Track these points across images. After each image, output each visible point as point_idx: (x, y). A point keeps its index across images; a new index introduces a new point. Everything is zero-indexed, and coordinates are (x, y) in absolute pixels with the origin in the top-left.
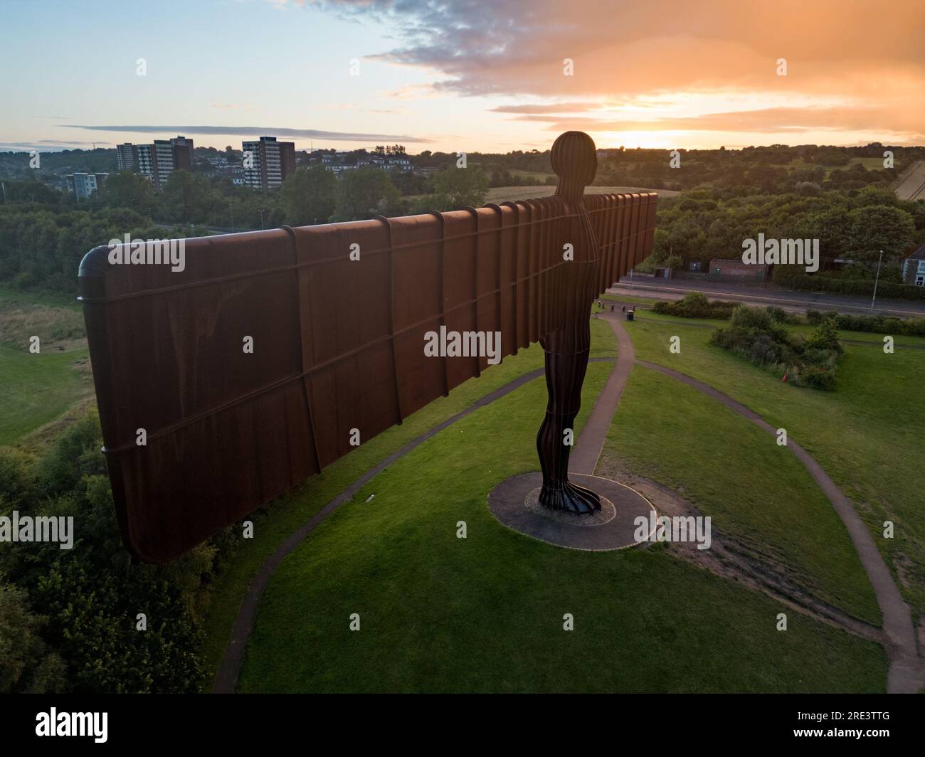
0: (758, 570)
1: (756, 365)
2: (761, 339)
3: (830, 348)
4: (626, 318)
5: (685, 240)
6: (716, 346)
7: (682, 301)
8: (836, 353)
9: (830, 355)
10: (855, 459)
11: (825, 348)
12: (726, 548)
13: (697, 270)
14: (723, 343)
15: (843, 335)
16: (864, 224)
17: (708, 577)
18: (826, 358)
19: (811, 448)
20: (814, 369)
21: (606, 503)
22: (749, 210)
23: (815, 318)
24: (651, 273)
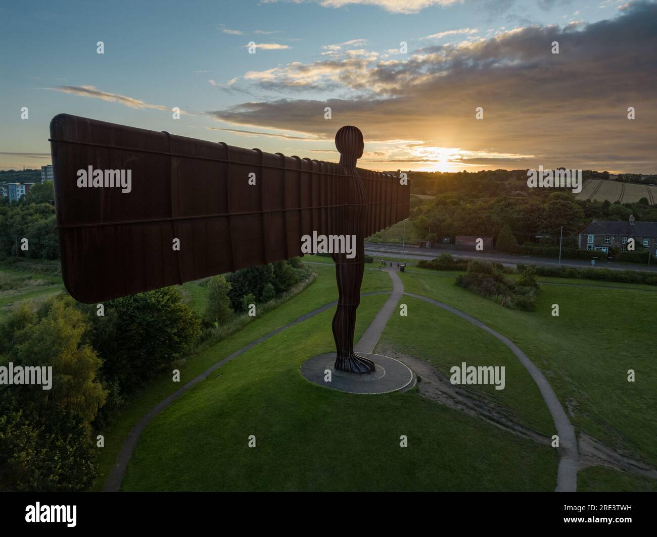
0: (477, 405)
1: (484, 296)
2: (487, 280)
3: (531, 285)
4: (399, 270)
5: (439, 223)
6: (458, 286)
7: (435, 260)
8: (534, 289)
9: (531, 289)
10: (544, 347)
11: (528, 286)
12: (457, 393)
13: (447, 243)
14: (462, 284)
15: (539, 280)
16: (551, 212)
17: (444, 409)
18: (529, 292)
19: (516, 341)
20: (522, 298)
21: (379, 368)
23: (521, 268)
24: (417, 245)
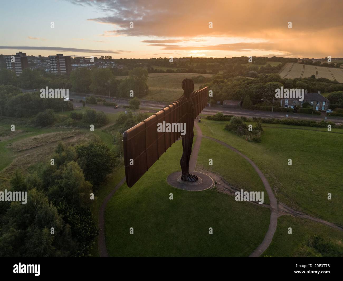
1: (238, 135)
2: (239, 127)
3: (259, 129)
4: (198, 122)
6: (226, 130)
7: (215, 115)
8: (261, 131)
9: (259, 131)
10: (265, 162)
11: (258, 129)
12: (231, 188)
13: (219, 104)
14: (228, 129)
15: (263, 125)
17: (227, 195)
18: (258, 133)
19: (253, 160)
20: (255, 136)
21: (199, 178)
22: (235, 83)
23: (255, 120)
